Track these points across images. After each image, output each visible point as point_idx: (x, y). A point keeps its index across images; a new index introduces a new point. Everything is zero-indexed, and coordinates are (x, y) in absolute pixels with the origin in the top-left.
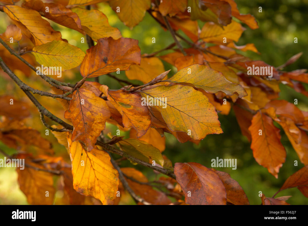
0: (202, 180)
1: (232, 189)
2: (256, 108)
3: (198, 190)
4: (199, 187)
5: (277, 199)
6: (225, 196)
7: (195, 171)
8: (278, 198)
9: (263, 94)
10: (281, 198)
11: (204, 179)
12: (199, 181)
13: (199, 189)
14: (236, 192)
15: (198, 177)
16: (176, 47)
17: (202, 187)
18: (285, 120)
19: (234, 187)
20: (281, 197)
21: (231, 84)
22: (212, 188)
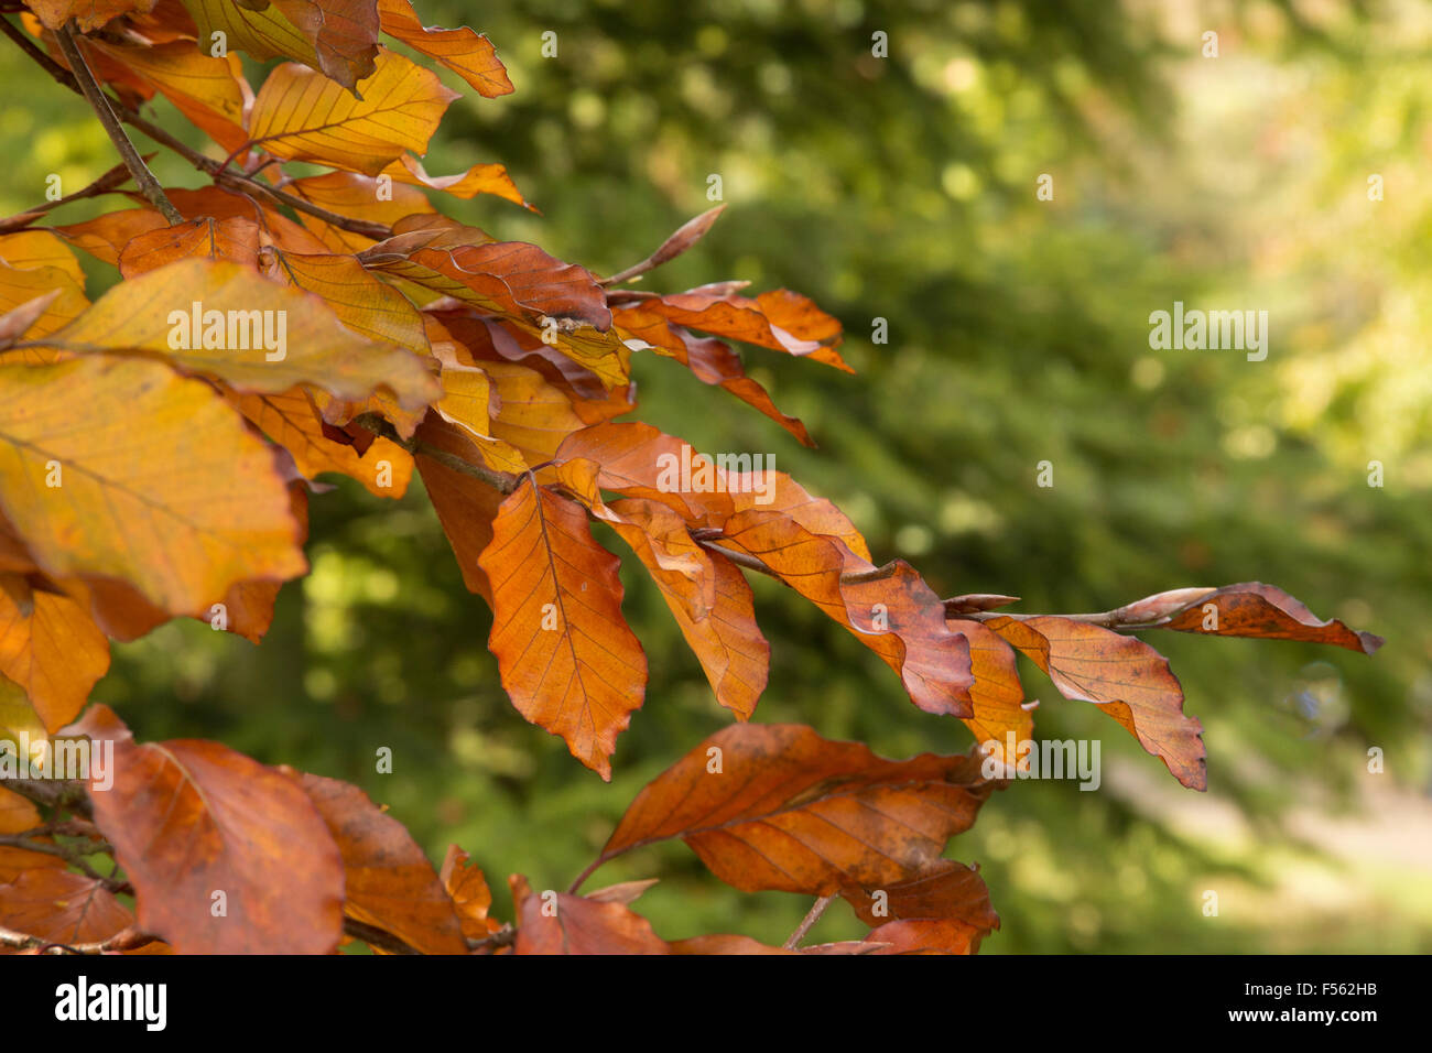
0: (225, 818)
1: (379, 859)
2: (515, 464)
3: (203, 866)
4: (211, 851)
5: (591, 899)
6: (337, 888)
7: (195, 776)
8: (596, 892)
9: (553, 397)
10: (611, 892)
11: (236, 814)
12: (208, 823)
13: (211, 860)
14: (395, 871)
15: (205, 803)
16: (131, 185)
17: (224, 854)
18: (647, 514)
19: (387, 849)
20: (611, 888)
21: (368, 347)
22: (275, 853)
